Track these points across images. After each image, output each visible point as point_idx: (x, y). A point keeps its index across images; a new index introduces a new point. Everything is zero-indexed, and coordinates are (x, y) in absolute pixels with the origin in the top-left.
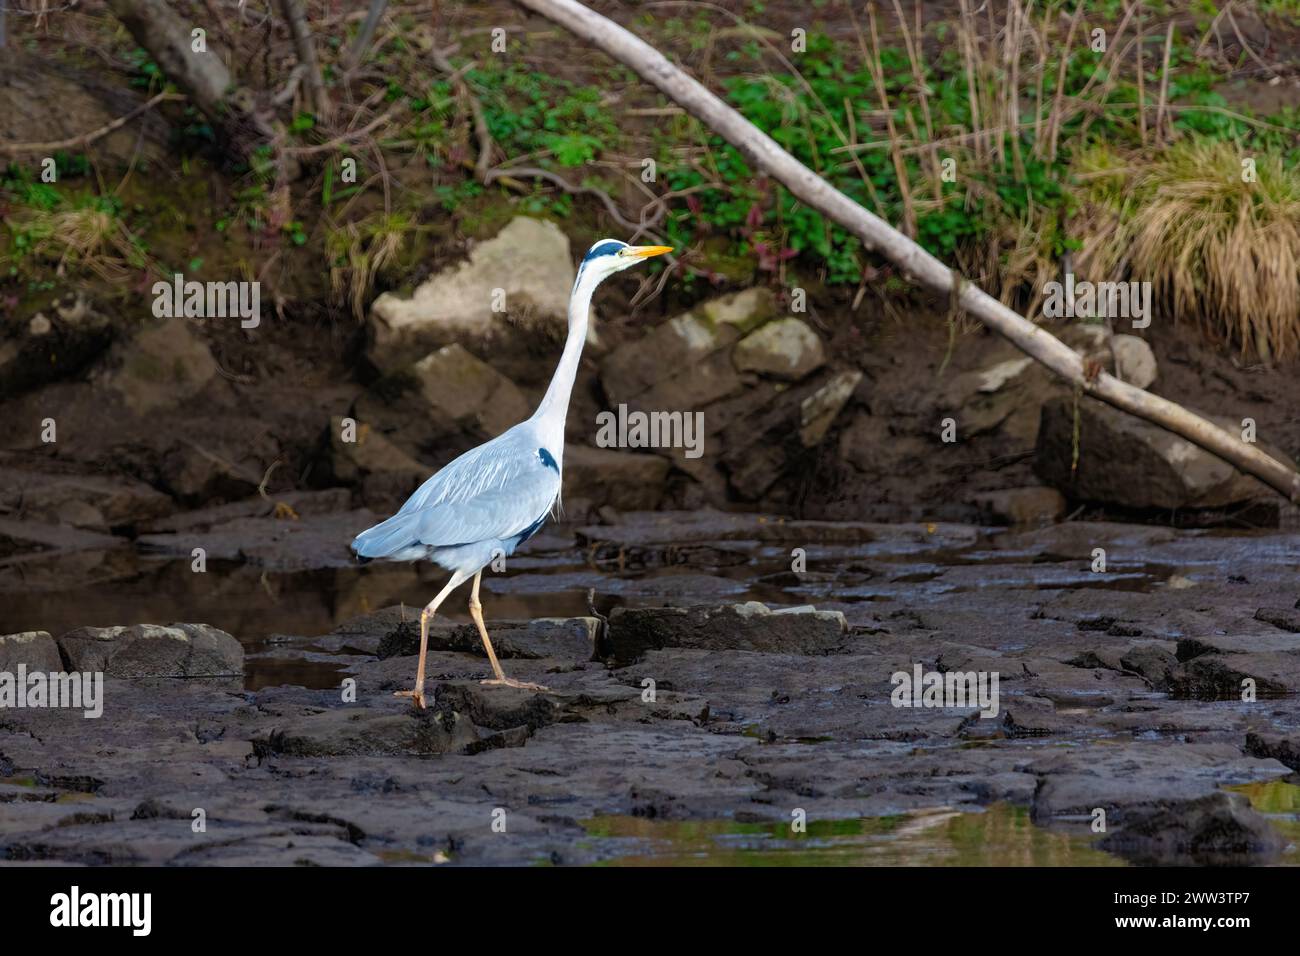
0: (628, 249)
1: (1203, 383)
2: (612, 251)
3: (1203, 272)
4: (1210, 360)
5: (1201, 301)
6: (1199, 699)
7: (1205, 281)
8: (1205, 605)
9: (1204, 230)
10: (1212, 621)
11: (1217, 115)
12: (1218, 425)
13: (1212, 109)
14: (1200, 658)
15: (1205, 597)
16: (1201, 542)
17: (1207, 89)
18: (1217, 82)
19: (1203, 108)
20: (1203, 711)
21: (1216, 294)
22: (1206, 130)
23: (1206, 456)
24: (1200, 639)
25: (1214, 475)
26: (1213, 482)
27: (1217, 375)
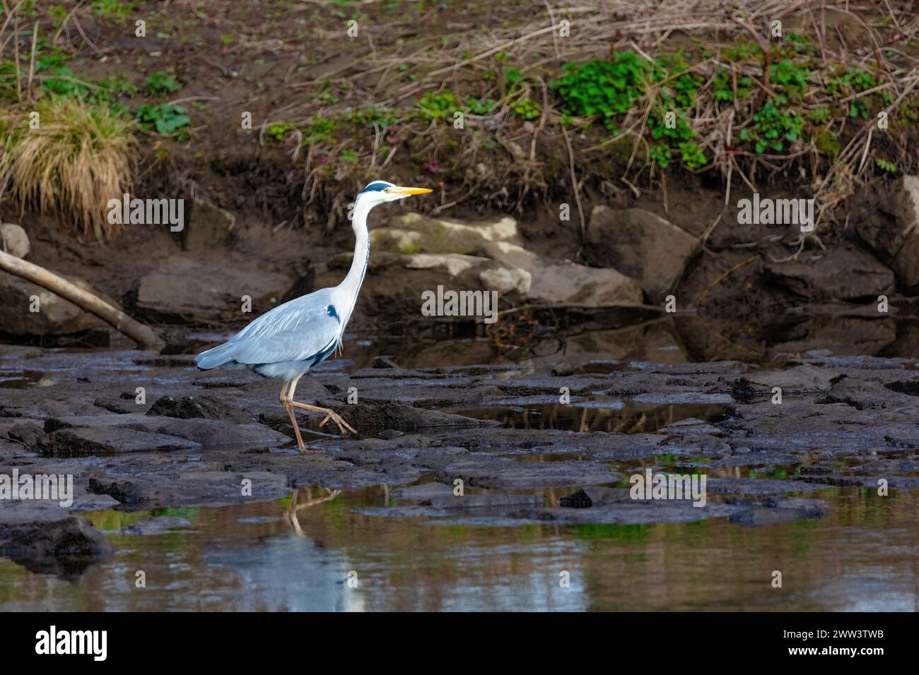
0: (393, 187)
1: (60, 254)
2: (379, 188)
3: (58, 183)
4: (64, 239)
5: (58, 202)
6: (59, 457)
7: (60, 189)
8: (62, 397)
9: (59, 156)
10: (67, 407)
11: (67, 82)
12: (69, 281)
13: (63, 77)
14: (59, 431)
15: (63, 392)
16: (60, 357)
17: (60, 65)
18: (66, 60)
19: (58, 77)
20: (61, 464)
21: (67, 196)
22: (60, 92)
23: (63, 302)
24: (59, 418)
25: (67, 313)
26: (66, 317)
27: (69, 249)
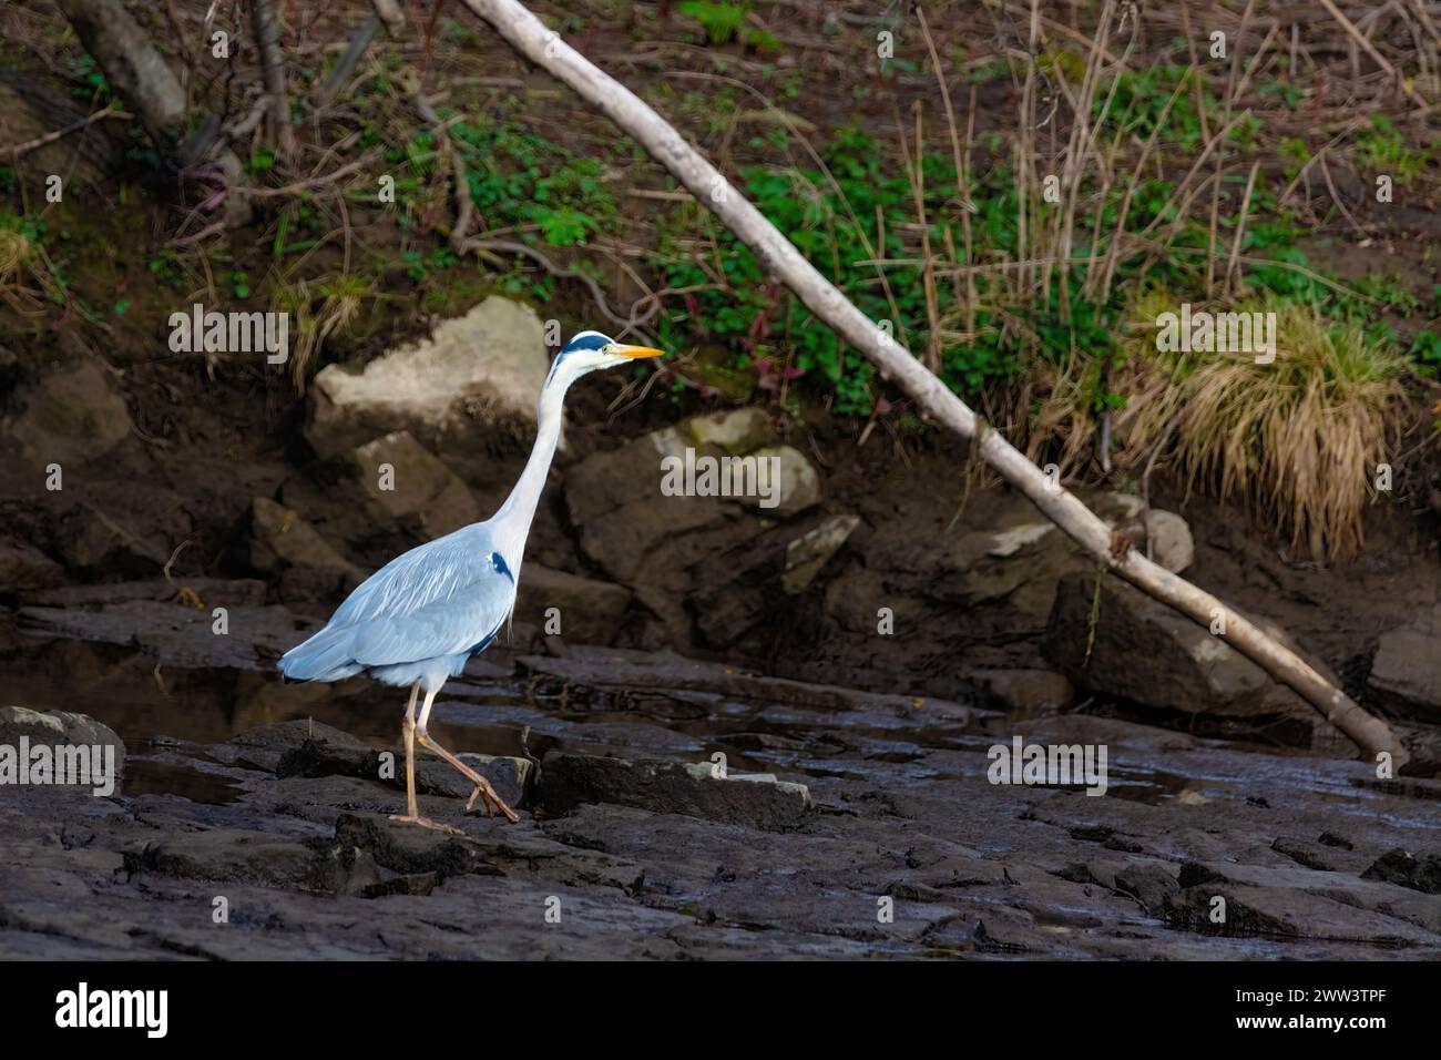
0: (614, 346)
1: (1244, 575)
2: (594, 345)
3: (1258, 449)
4: (1255, 550)
5: (1253, 482)
6: (1199, 932)
7: (1260, 460)
8: (1218, 827)
9: (1265, 402)
10: (1223, 846)
11: (1295, 274)
12: (1256, 625)
13: (1291, 266)
14: (1204, 886)
15: (1219, 817)
16: (1222, 755)
17: (1288, 243)
18: (1299, 236)
19: (1280, 264)
20: (1202, 946)
21: (1271, 476)
22: (1282, 290)
23: (1237, 657)
24: (1208, 864)
25: (1244, 681)
26: (1241, 688)
27: (1261, 569)
